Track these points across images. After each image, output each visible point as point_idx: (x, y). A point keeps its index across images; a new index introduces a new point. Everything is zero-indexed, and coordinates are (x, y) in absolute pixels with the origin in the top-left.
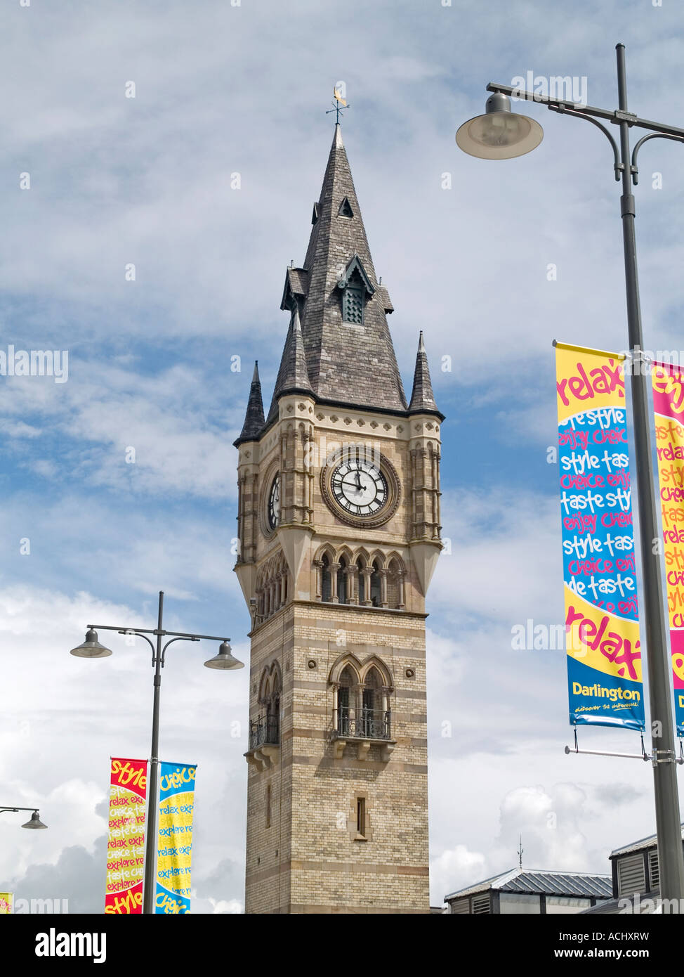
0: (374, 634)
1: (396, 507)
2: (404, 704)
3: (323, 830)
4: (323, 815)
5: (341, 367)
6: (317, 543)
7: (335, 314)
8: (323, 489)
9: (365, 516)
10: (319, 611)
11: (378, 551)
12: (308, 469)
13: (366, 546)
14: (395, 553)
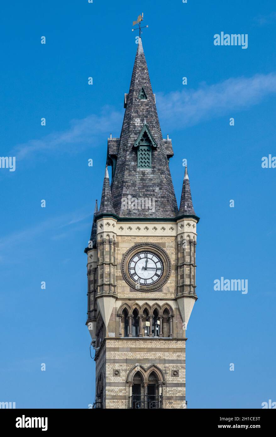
0: (154, 353)
1: (167, 277)
2: (171, 391)
6: (119, 304)
7: (133, 163)
8: (123, 272)
9: (149, 285)
10: (120, 342)
11: (156, 304)
12: (112, 261)
13: (149, 302)
14: (167, 304)
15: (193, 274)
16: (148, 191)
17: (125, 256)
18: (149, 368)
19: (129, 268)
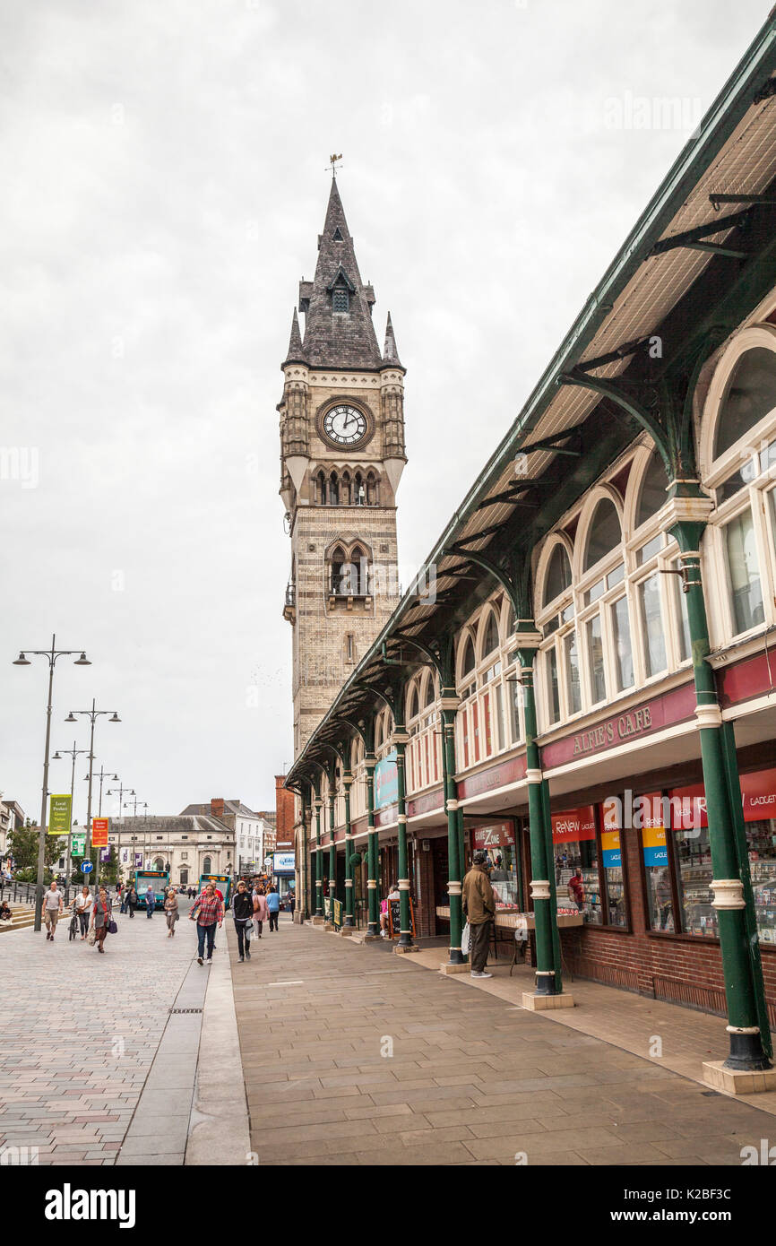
0: (358, 524)
1: (371, 436)
3: (323, 658)
4: (322, 648)
5: (330, 344)
6: (313, 465)
7: (327, 307)
8: (317, 428)
9: (350, 444)
10: (316, 511)
11: (359, 466)
12: (304, 415)
13: (349, 464)
14: (371, 466)
15: (401, 432)
16: (345, 338)
17: (320, 409)
18: (352, 542)
19: (325, 425)
